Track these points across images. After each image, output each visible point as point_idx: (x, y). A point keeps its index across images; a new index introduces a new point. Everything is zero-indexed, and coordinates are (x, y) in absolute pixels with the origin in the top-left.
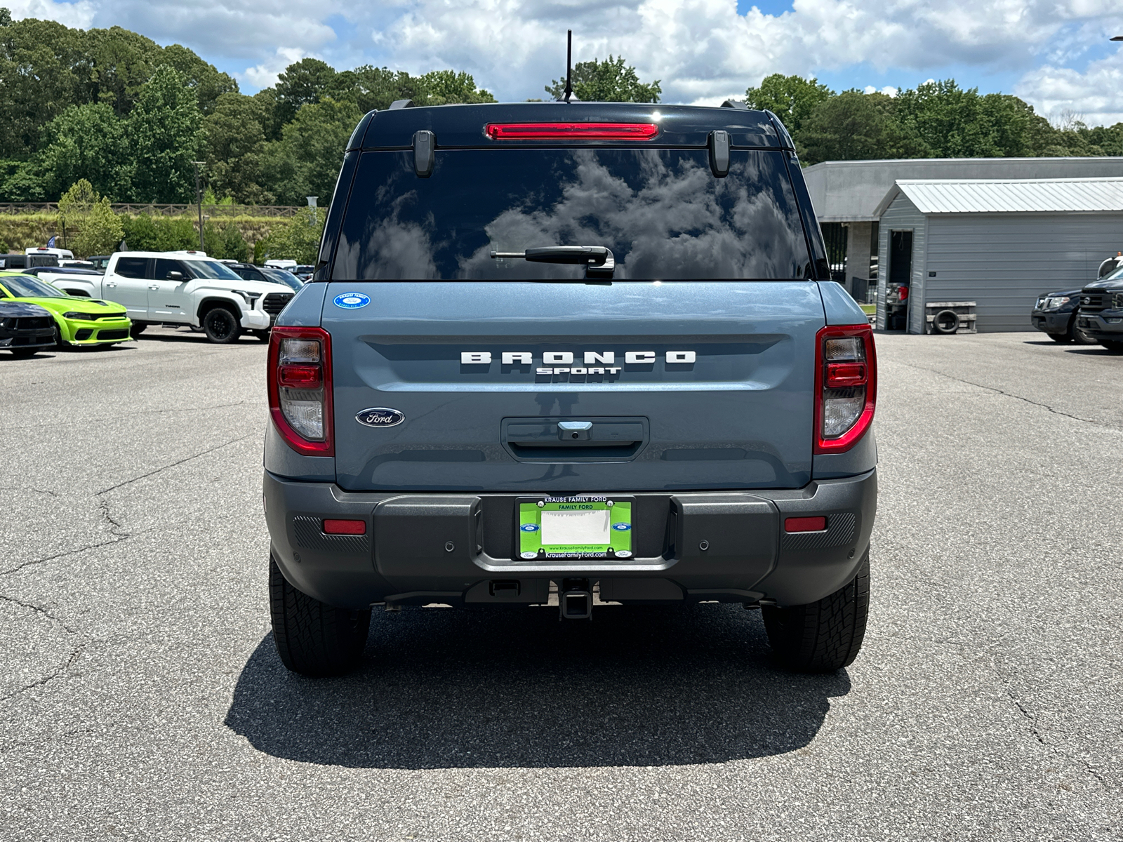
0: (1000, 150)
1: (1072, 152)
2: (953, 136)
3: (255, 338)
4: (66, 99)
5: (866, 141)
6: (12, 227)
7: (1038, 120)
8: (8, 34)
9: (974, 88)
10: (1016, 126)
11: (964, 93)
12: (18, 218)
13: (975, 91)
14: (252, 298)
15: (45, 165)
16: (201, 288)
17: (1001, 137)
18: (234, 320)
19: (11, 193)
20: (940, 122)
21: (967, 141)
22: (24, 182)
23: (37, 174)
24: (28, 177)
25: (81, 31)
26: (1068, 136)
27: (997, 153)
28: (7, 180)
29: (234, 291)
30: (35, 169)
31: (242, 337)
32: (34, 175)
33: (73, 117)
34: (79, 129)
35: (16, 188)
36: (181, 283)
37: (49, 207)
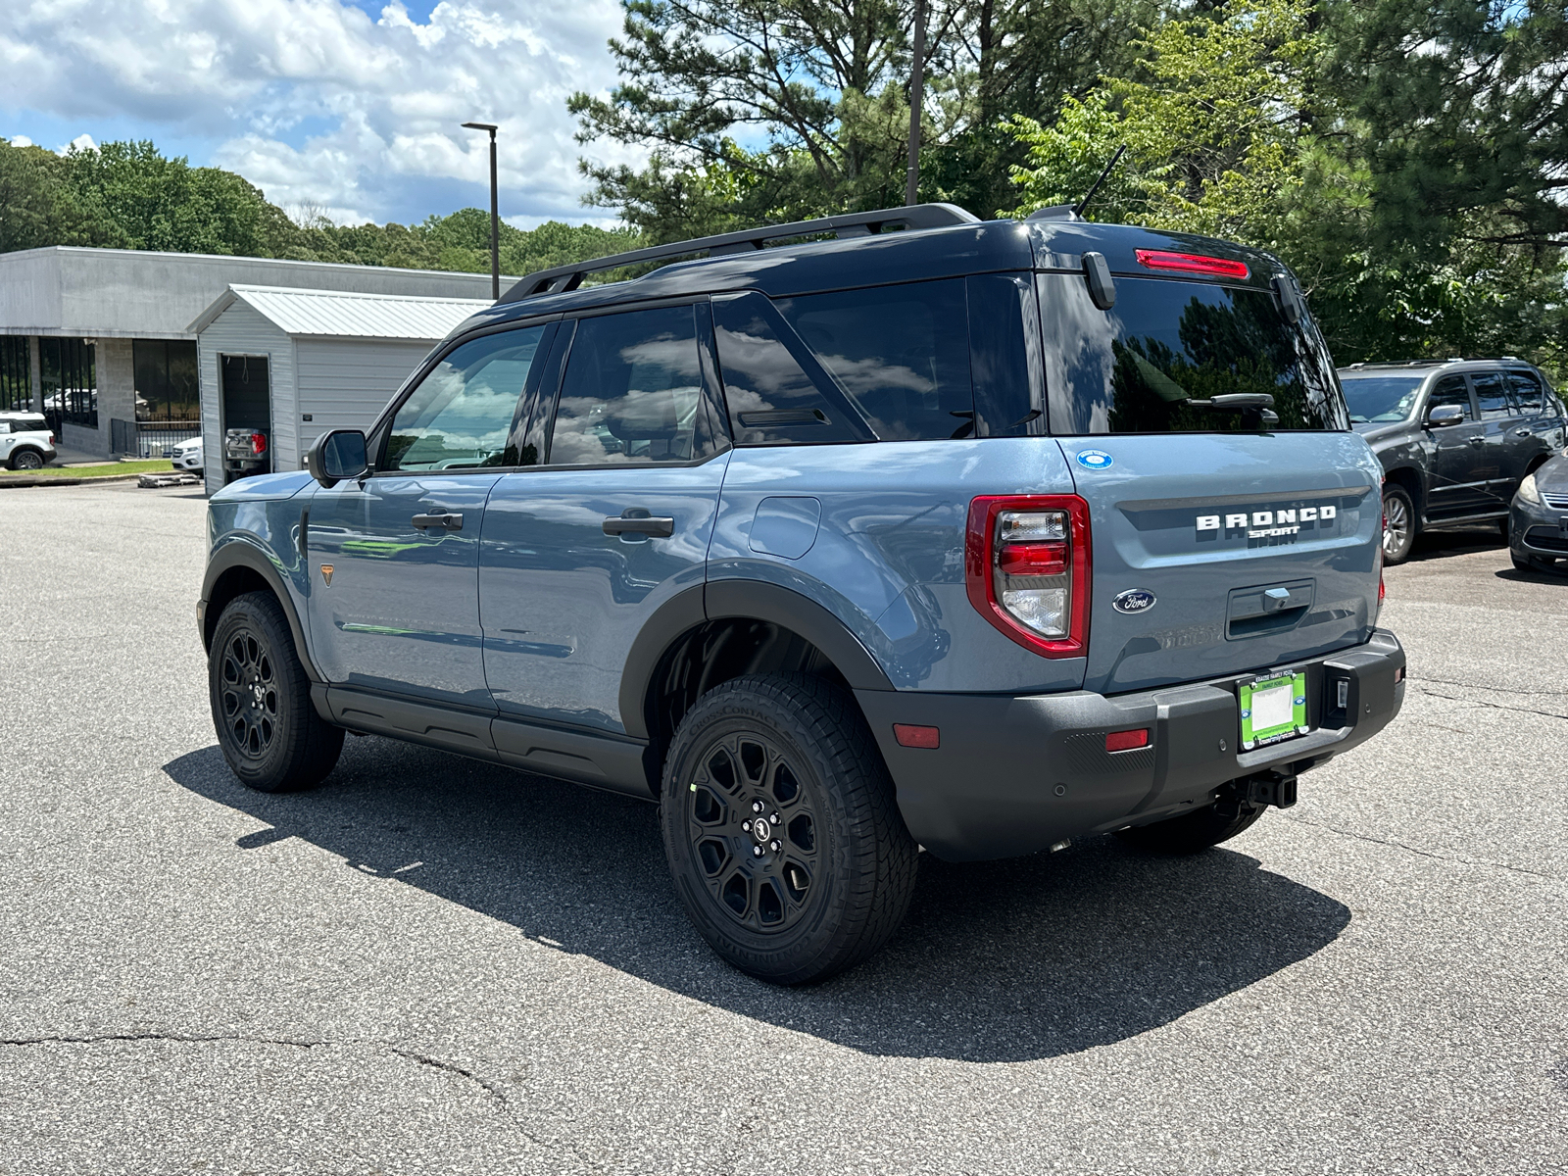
0: (226, 246)
1: (321, 257)
2: (158, 221)
5: (29, 216)
7: (272, 209)
9: (182, 157)
10: (246, 216)
11: (168, 162)
13: (185, 161)
17: (227, 228)
20: (138, 200)
21: (180, 231)
26: (313, 236)
27: (223, 249)
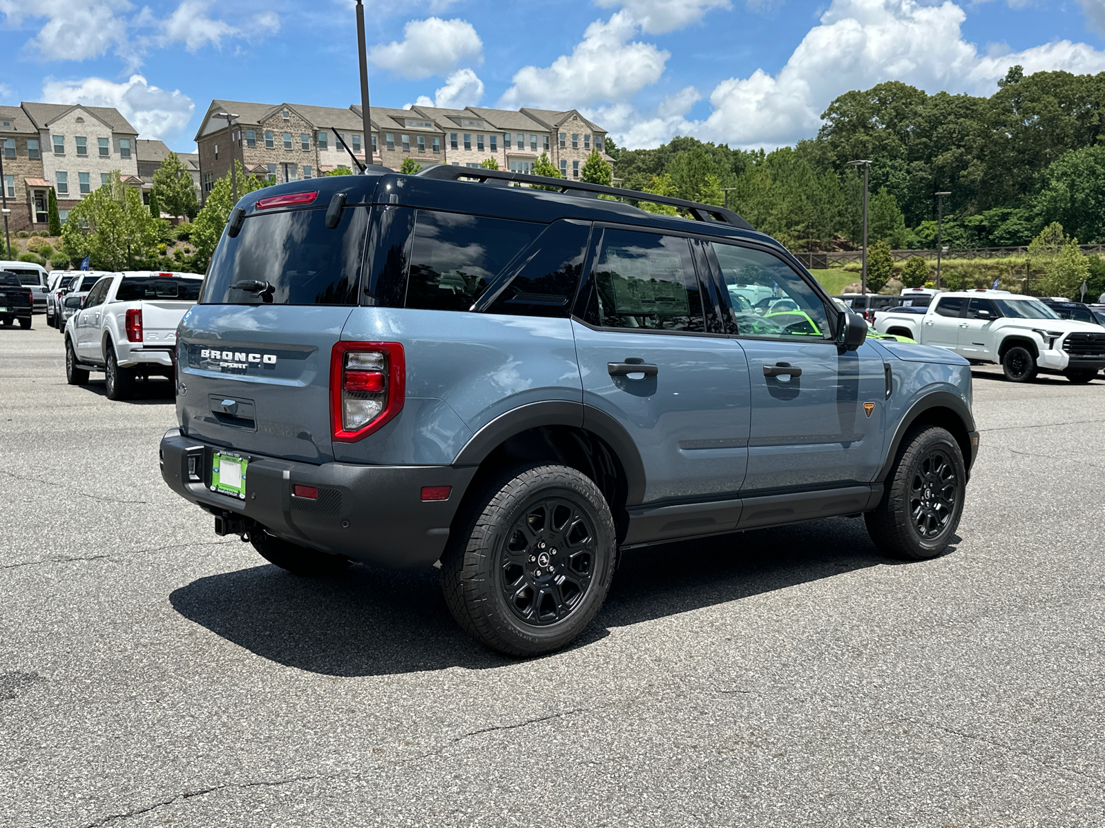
3: (1064, 378)
4: (1066, 145)
6: (983, 270)
8: (1017, 90)
12: (990, 262)
14: (1051, 339)
15: (1036, 210)
16: (1005, 327)
18: (1031, 359)
19: (1002, 238)
22: (1014, 227)
23: (1028, 219)
24: (1018, 222)
25: (1089, 76)
28: (999, 226)
29: (1034, 330)
30: (1027, 215)
31: (1040, 376)
32: (1025, 220)
33: (1068, 162)
34: (1072, 173)
35: (1006, 233)
36: (988, 321)
37: (1020, 250)
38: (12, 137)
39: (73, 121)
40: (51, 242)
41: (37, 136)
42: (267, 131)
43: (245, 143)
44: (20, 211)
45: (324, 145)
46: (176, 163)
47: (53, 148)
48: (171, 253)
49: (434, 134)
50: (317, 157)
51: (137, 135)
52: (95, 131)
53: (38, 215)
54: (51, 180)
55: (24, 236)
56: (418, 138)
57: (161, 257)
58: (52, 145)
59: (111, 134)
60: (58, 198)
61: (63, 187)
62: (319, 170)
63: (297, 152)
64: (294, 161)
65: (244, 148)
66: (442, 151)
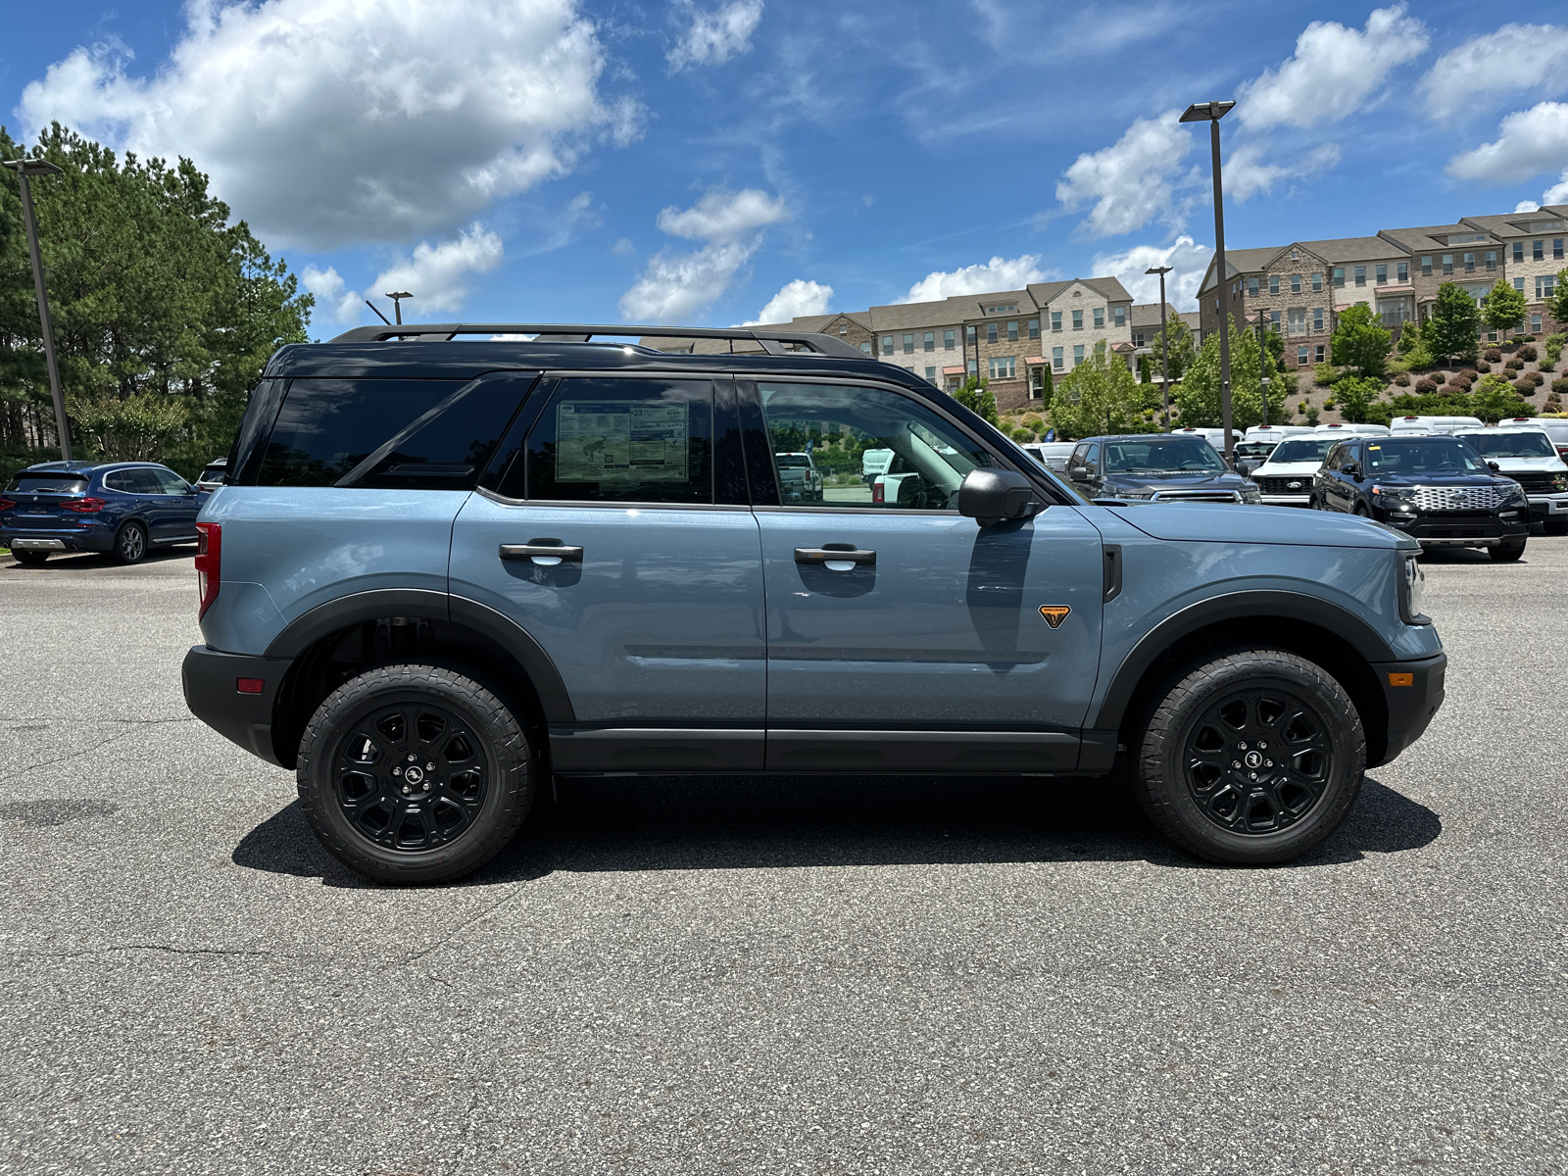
38: (1015, 320)
39: (1071, 296)
40: (1043, 416)
41: (1037, 316)
42: (1273, 276)
43: (1246, 293)
44: (1020, 389)
45: (1341, 282)
46: (1177, 324)
47: (1051, 326)
48: (1157, 417)
49: (1490, 248)
50: (1330, 296)
51: (1132, 300)
52: (1093, 301)
53: (1035, 391)
54: (1048, 356)
55: (1021, 413)
56: (1466, 256)
57: (1146, 422)
58: (1051, 322)
59: (1106, 303)
60: (1053, 373)
61: (1059, 363)
62: (1332, 311)
63: (1307, 294)
64: (1303, 305)
65: (1245, 298)
66: (1500, 267)
